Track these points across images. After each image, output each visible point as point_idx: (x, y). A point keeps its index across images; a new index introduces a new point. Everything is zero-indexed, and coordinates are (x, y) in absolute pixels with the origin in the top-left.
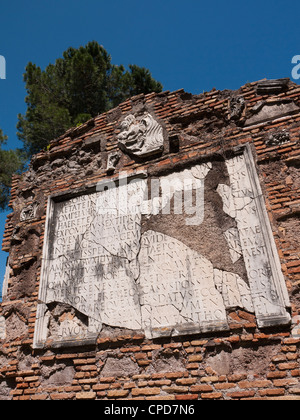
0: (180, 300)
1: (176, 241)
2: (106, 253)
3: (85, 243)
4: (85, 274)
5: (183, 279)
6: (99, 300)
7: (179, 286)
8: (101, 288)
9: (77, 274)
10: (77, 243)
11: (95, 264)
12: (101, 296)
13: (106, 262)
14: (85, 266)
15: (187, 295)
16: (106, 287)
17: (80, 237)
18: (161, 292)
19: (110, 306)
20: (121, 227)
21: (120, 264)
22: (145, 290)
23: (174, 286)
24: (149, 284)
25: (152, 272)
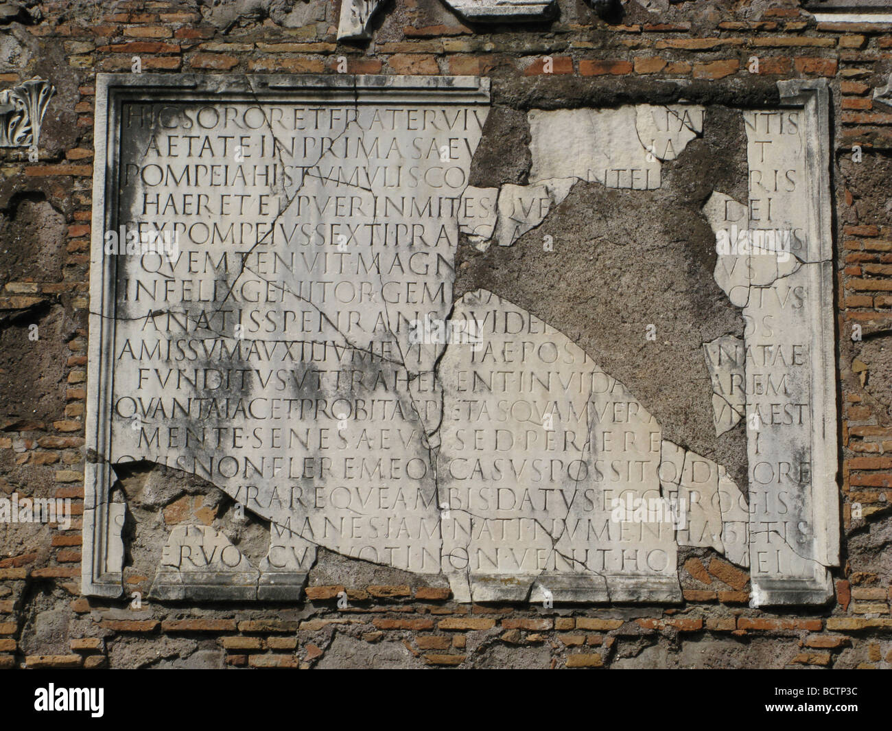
0: (558, 511)
1: (562, 340)
2: (330, 335)
3: (252, 285)
4: (257, 391)
5: (573, 457)
6: (307, 479)
7: (558, 474)
8: (313, 444)
9: (226, 385)
10: (223, 281)
11: (289, 366)
12: (314, 468)
13: (331, 365)
14: (254, 363)
15: (580, 499)
16: (331, 441)
17: (234, 263)
18: (504, 480)
19: (342, 499)
20: (387, 260)
21: (380, 379)
22: (457, 469)
23: (545, 473)
24: (472, 455)
25: (482, 421)
